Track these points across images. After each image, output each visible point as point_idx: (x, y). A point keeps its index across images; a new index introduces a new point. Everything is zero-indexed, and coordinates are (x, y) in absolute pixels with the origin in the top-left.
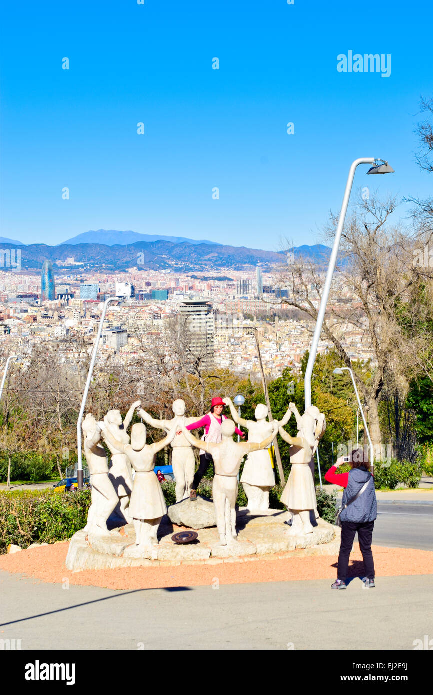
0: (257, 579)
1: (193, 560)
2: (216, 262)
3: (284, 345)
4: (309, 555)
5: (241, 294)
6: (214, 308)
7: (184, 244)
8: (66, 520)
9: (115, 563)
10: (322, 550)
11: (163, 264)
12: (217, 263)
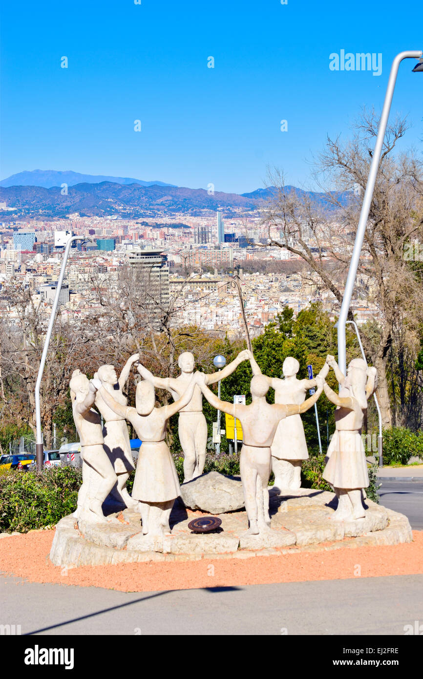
0: (304, 576)
1: (217, 553)
2: (169, 206)
3: (249, 302)
4: (362, 545)
5: (199, 243)
6: (169, 260)
7: (133, 186)
8: (41, 503)
9: (117, 558)
10: (377, 538)
11: (109, 209)
12: (170, 208)
